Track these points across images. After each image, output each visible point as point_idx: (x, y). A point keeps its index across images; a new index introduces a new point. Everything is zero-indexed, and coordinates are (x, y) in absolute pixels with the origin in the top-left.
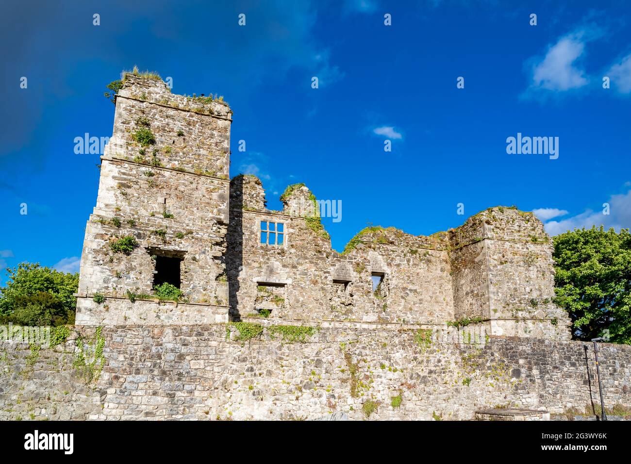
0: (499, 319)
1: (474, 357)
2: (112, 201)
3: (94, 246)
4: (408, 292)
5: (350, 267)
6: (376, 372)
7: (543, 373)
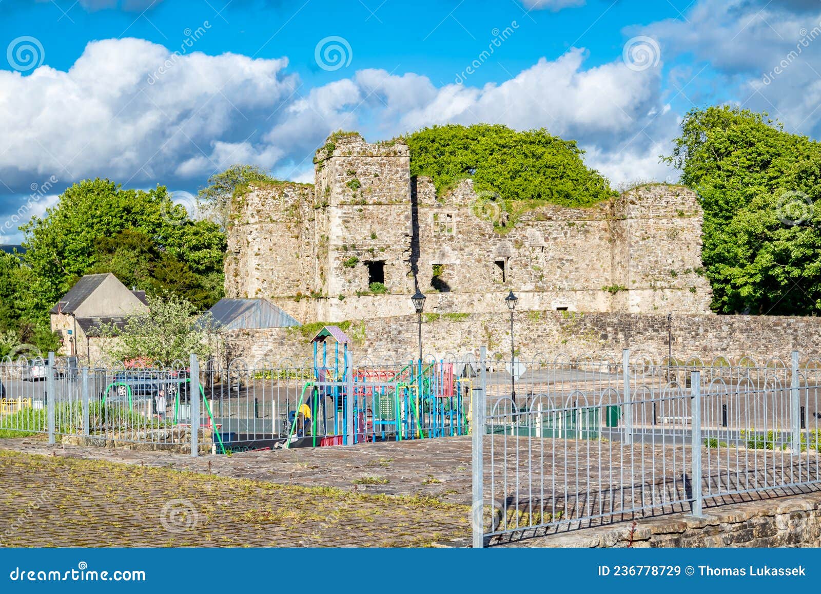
0: (637, 289)
1: (570, 327)
2: (340, 233)
3: (335, 266)
4: (564, 262)
5: (509, 245)
6: (503, 337)
7: (627, 337)
